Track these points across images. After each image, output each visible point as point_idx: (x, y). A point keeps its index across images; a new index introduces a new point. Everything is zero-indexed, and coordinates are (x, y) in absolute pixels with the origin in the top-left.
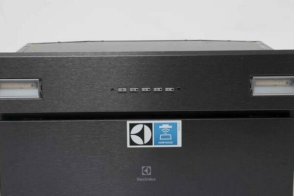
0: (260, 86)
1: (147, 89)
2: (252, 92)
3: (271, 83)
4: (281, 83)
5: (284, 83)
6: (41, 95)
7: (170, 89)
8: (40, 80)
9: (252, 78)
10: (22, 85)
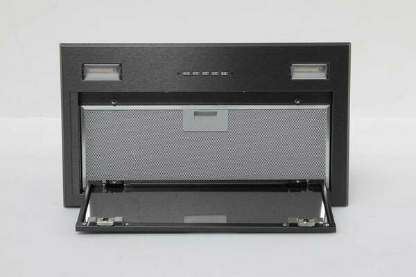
0: (298, 72)
1: (206, 73)
2: (291, 77)
3: (306, 70)
4: (314, 70)
5: (317, 69)
6: (121, 77)
7: (225, 73)
8: (121, 65)
9: (291, 65)
10: (105, 70)
